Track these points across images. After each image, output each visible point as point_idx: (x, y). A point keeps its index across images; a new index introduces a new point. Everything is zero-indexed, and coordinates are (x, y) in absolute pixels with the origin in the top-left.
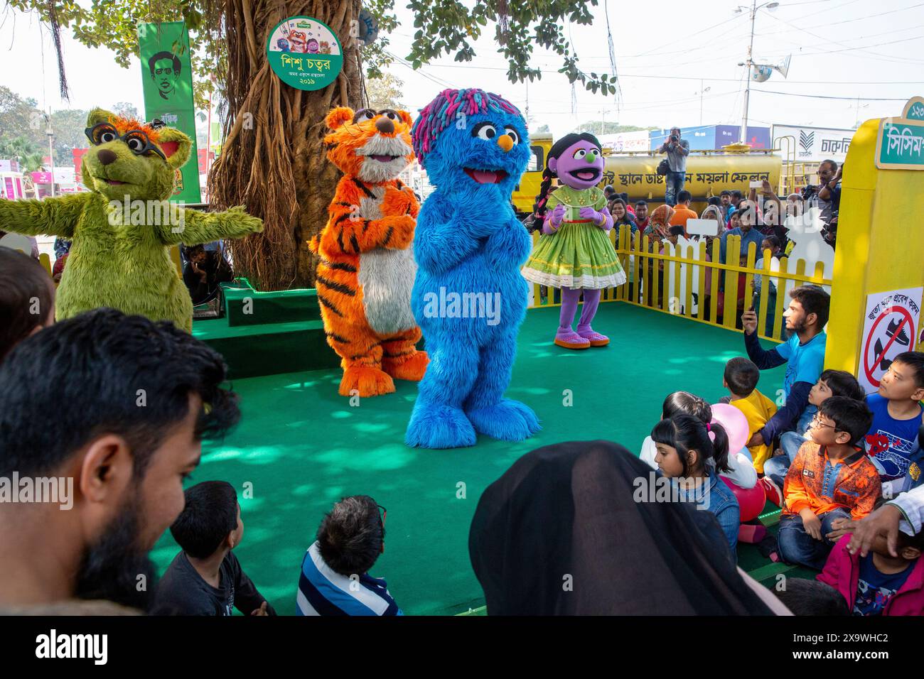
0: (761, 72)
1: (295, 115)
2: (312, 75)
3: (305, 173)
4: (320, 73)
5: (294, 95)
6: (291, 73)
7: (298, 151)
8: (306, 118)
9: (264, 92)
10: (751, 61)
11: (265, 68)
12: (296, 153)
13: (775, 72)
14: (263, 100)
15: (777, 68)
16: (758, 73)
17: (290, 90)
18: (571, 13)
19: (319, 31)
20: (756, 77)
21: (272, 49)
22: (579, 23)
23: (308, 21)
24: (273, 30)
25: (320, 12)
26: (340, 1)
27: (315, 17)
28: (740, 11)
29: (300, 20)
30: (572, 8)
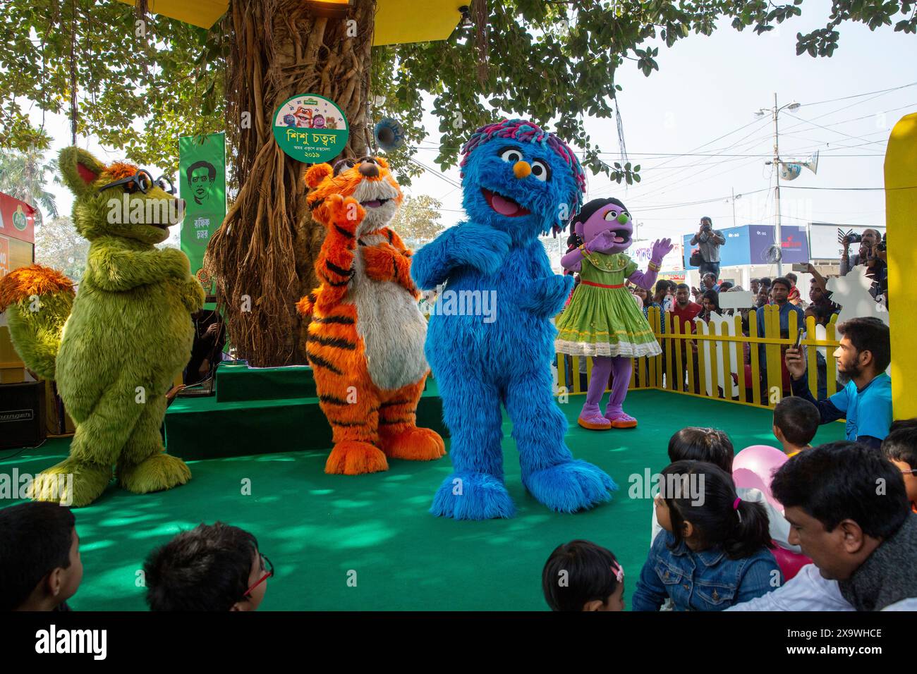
0: (790, 170)
1: (299, 188)
2: (317, 149)
3: (308, 246)
4: (325, 146)
5: (299, 170)
6: (296, 147)
7: (302, 224)
9: (268, 165)
10: (778, 159)
11: (270, 142)
12: (299, 227)
13: (804, 169)
14: (267, 173)
15: (805, 164)
16: (786, 171)
17: (295, 164)
18: (589, 108)
19: (325, 108)
20: (785, 174)
21: (277, 124)
22: (598, 116)
23: (315, 98)
24: (279, 107)
25: (328, 90)
26: (348, 80)
27: (322, 94)
28: (763, 113)
29: (307, 98)
30: (591, 102)
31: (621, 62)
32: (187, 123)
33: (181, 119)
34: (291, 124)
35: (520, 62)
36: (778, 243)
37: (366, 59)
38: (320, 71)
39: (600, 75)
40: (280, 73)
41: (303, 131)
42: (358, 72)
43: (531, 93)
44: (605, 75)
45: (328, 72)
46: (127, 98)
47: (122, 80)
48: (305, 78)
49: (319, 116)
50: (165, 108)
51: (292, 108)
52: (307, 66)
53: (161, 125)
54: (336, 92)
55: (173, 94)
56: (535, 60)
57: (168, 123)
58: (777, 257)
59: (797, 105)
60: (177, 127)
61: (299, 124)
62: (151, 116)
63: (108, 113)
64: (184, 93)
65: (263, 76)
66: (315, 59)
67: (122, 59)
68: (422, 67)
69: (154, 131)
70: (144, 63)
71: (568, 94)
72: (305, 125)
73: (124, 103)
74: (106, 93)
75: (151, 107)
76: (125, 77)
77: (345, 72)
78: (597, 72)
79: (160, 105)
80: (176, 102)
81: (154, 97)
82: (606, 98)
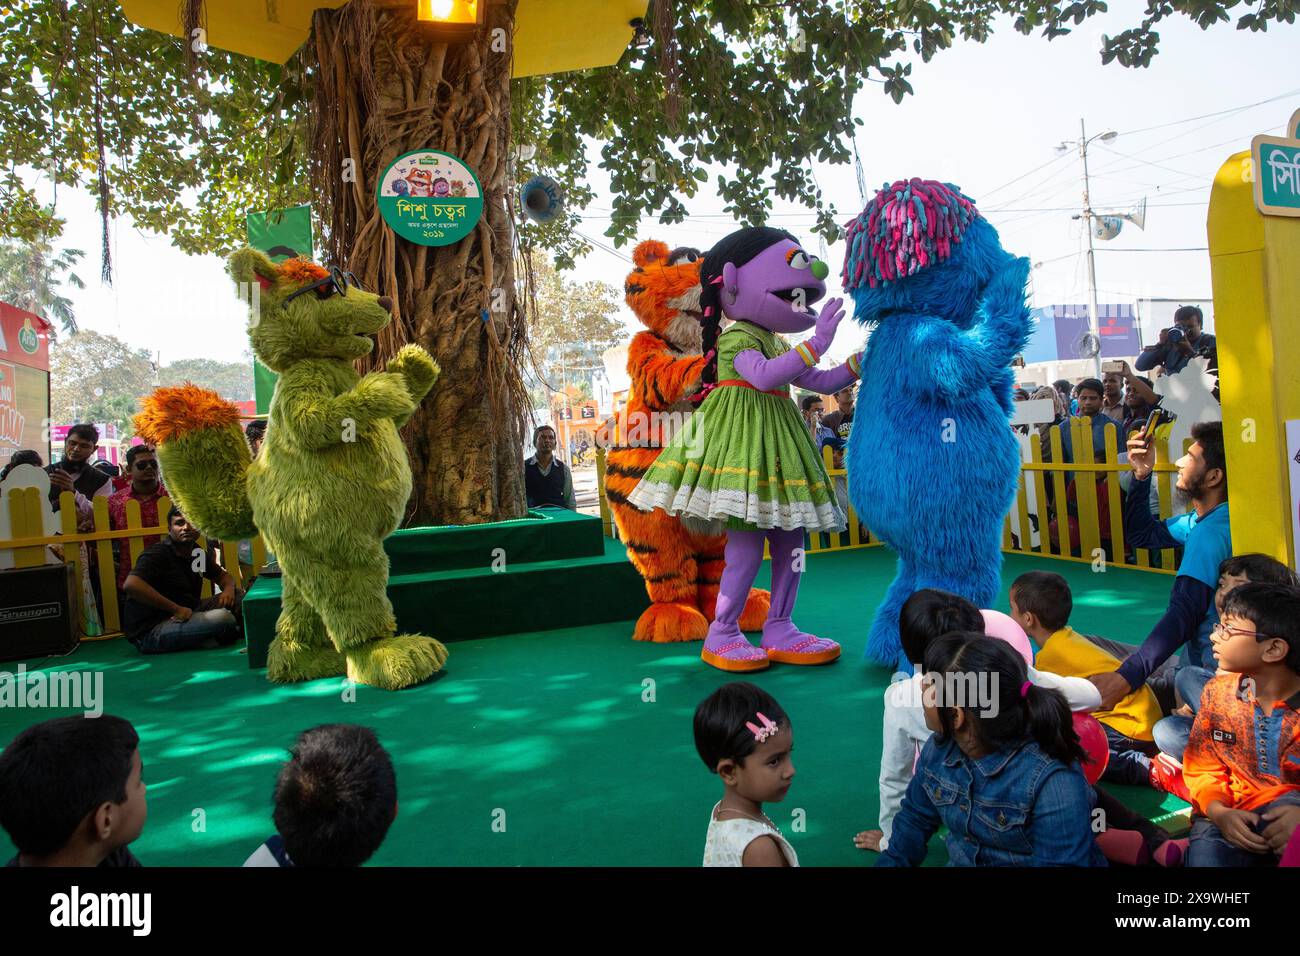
0: (1107, 225)
1: (418, 281)
2: (440, 225)
4: (450, 221)
5: (416, 256)
6: (410, 225)
7: (423, 330)
8: (433, 285)
9: (373, 251)
10: (1089, 211)
11: (375, 218)
12: (419, 334)
13: (1126, 223)
14: (372, 262)
15: (1128, 217)
16: (1102, 227)
17: (411, 249)
18: (819, 151)
19: (450, 168)
20: (1100, 232)
21: (384, 194)
22: (832, 162)
23: (434, 155)
24: (386, 169)
25: (452, 144)
26: (480, 129)
27: (444, 150)
28: (1065, 148)
29: (423, 155)
30: (820, 143)
31: (861, 85)
32: (257, 194)
33: (249, 188)
34: (402, 192)
35: (719, 91)
36: (1094, 330)
37: (504, 98)
38: (440, 117)
39: (832, 104)
40: (384, 122)
41: (419, 201)
42: (492, 117)
43: (736, 133)
44: (839, 105)
45: (452, 118)
46: (171, 161)
47: (163, 137)
48: (419, 128)
49: (442, 179)
50: (224, 173)
51: (402, 171)
52: (422, 111)
53: (220, 197)
54: (464, 145)
55: (235, 152)
56: (741, 87)
57: (230, 195)
58: (1094, 349)
59: (1113, 134)
60: (243, 200)
61: (413, 192)
62: (206, 185)
63: (145, 183)
64: (251, 151)
65: (362, 127)
66: (433, 102)
67: (162, 108)
68: (583, 102)
69: (210, 207)
70: (194, 113)
71: (789, 133)
72: (422, 193)
73: (168, 169)
74: (142, 157)
75: (205, 172)
76: (167, 132)
77: (475, 117)
78: (828, 99)
79: (218, 169)
80: (240, 164)
81: (209, 158)
82: (842, 136)
